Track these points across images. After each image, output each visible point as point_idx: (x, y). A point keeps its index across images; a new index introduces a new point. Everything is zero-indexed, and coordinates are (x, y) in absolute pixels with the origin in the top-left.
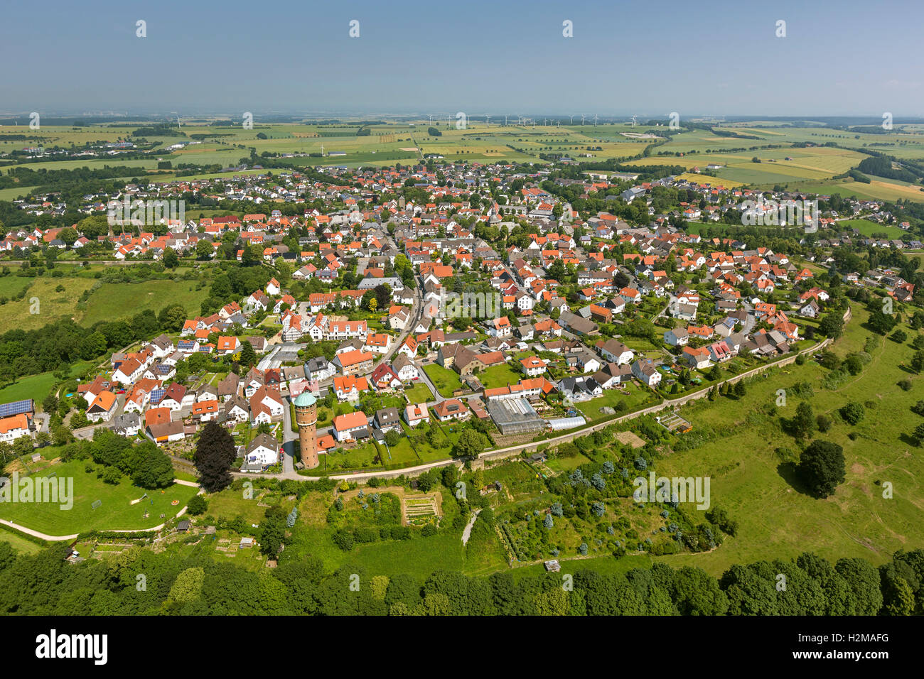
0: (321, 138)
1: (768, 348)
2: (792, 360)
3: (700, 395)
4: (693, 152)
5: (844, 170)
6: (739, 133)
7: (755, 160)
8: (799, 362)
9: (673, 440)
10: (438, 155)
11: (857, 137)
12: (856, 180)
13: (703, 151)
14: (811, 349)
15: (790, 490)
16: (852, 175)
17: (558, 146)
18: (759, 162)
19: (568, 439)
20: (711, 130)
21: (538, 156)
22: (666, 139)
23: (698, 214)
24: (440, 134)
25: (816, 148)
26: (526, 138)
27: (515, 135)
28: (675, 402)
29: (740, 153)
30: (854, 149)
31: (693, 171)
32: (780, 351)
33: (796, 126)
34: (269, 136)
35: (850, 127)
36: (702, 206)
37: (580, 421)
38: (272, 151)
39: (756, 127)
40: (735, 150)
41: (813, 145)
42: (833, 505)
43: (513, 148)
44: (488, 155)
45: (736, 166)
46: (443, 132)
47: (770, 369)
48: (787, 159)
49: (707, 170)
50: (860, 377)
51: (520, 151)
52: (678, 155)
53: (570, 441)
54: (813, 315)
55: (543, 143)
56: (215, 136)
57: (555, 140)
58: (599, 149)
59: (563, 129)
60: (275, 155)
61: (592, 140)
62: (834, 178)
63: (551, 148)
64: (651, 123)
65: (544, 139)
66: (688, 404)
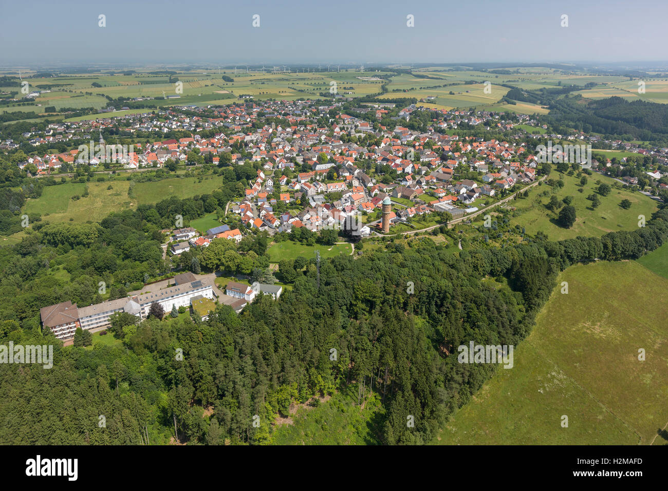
0: (143, 85)
1: (527, 180)
2: (537, 184)
3: (511, 198)
4: (413, 89)
5: (500, 98)
6: (430, 76)
7: (451, 93)
8: (540, 184)
9: (512, 213)
10: (249, 95)
11: (497, 77)
12: (508, 103)
13: (418, 88)
14: (542, 179)
15: (557, 227)
16: (506, 101)
17: (325, 87)
18: (454, 94)
19: (475, 215)
20: (411, 74)
21: (319, 94)
22: (387, 81)
23: (445, 125)
24: (232, 81)
25: (477, 85)
26: (297, 82)
27: (287, 80)
28: (504, 201)
29: (438, 88)
30: (499, 85)
31: (421, 101)
32: (532, 180)
33: (457, 70)
34: (103, 85)
35: (489, 70)
36: (445, 120)
37: (476, 209)
38: (125, 96)
39: (435, 71)
40: (436, 87)
41: (476, 82)
42: (573, 230)
43: (295, 89)
44: (282, 94)
45: (442, 97)
46: (235, 79)
47: (531, 187)
48: (467, 92)
49: (429, 100)
50: (563, 188)
51: (301, 91)
52: (404, 91)
53: (476, 216)
54: (535, 166)
55: (313, 85)
56: (58, 86)
57: (317, 83)
58: (351, 88)
59: (317, 75)
60: (128, 99)
61: (342, 82)
62: (498, 102)
63: (320, 89)
64: (372, 70)
65: (309, 82)
66: (509, 201)
